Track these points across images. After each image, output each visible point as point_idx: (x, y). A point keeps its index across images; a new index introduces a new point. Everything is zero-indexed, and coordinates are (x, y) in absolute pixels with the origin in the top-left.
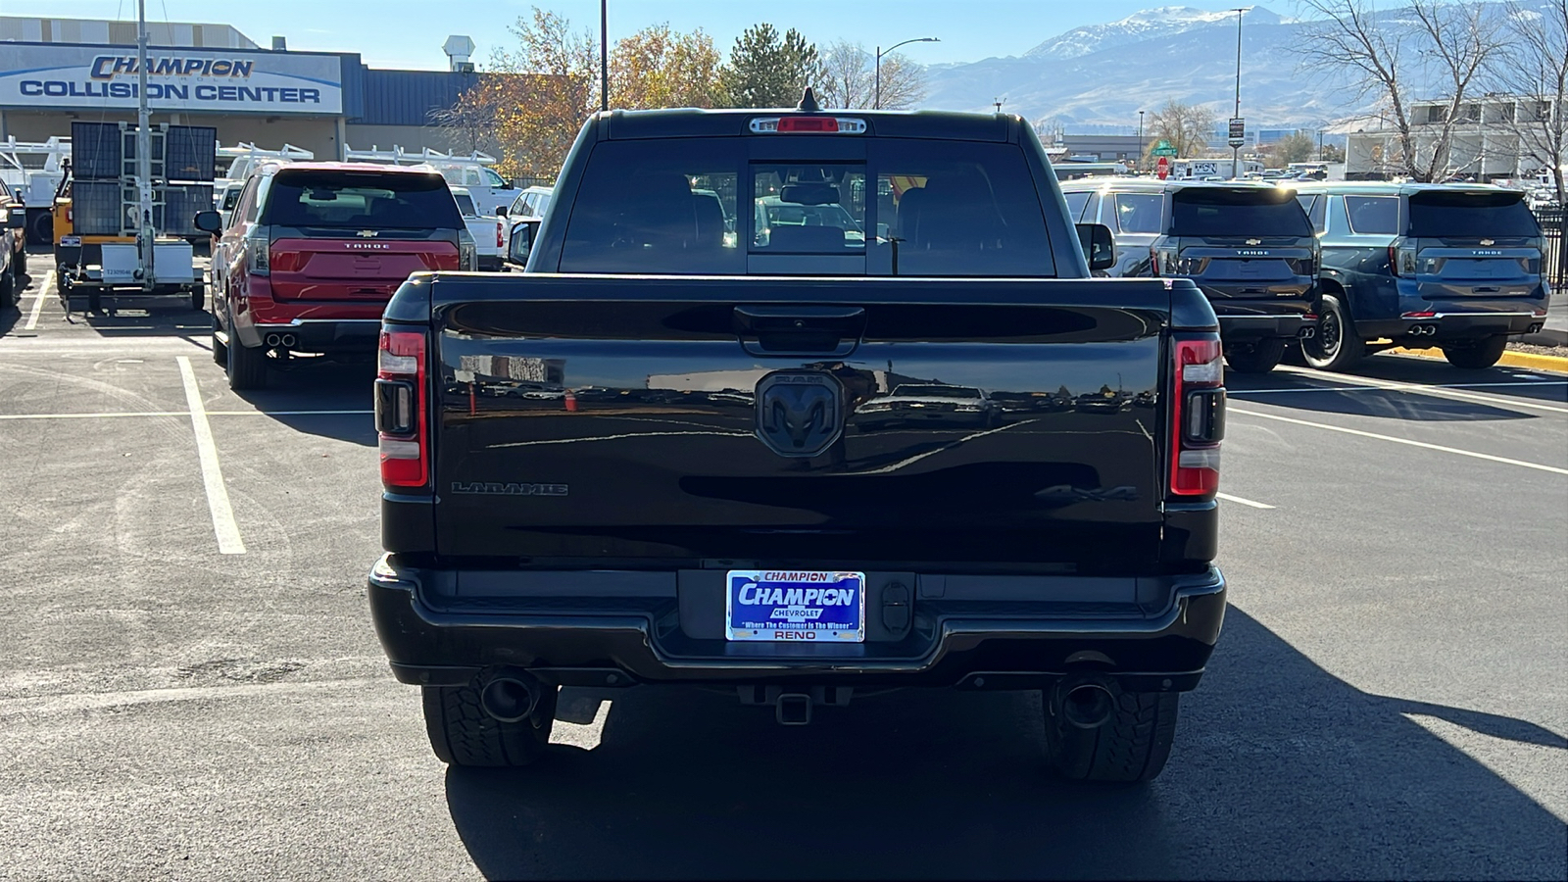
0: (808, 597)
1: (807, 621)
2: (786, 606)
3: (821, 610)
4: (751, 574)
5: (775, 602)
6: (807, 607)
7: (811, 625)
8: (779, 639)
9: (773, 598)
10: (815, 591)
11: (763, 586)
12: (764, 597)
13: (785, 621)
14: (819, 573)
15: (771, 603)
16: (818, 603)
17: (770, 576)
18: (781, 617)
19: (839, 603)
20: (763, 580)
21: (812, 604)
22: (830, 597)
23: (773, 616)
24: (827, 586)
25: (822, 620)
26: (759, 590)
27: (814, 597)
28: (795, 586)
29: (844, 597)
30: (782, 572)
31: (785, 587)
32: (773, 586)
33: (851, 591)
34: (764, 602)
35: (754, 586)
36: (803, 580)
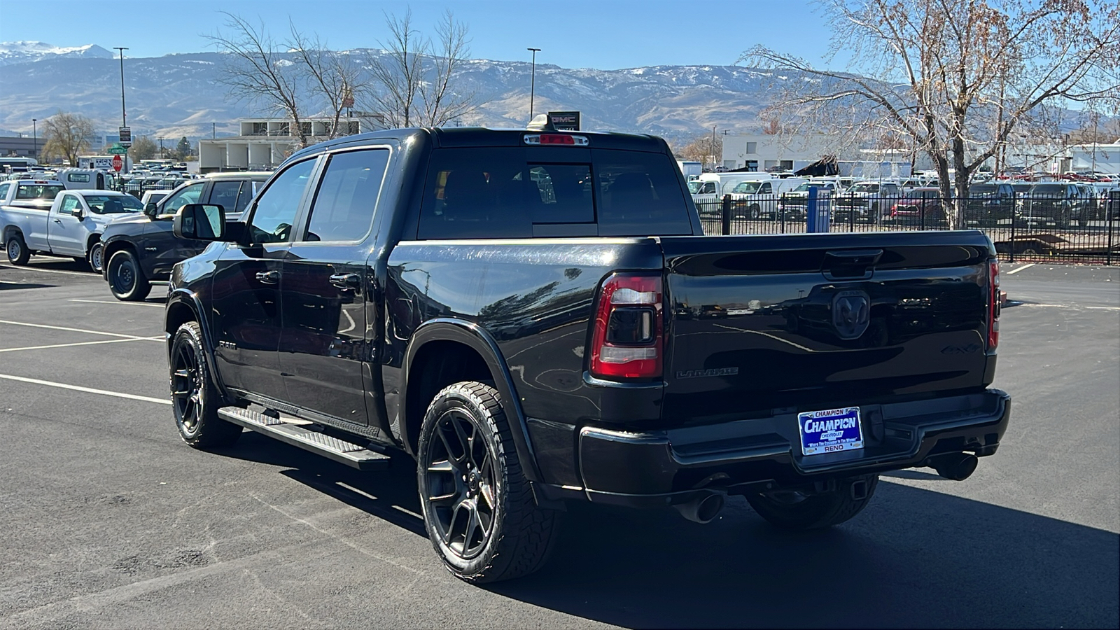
0: (836, 425)
1: (837, 439)
2: (826, 432)
3: (842, 432)
4: (809, 414)
5: (822, 430)
6: (836, 430)
7: (839, 441)
8: (827, 451)
9: (820, 428)
10: (838, 420)
11: (815, 420)
12: (817, 427)
13: (827, 440)
14: (839, 409)
15: (820, 431)
16: (841, 428)
17: (818, 414)
18: (826, 438)
19: (850, 427)
20: (815, 417)
21: (838, 429)
22: (846, 423)
23: (821, 438)
24: (843, 417)
25: (844, 437)
26: (814, 423)
27: (838, 425)
28: (829, 419)
29: (851, 423)
30: (823, 411)
31: (825, 420)
32: (819, 420)
33: (854, 418)
34: (817, 431)
35: (811, 421)
36: (833, 415)
